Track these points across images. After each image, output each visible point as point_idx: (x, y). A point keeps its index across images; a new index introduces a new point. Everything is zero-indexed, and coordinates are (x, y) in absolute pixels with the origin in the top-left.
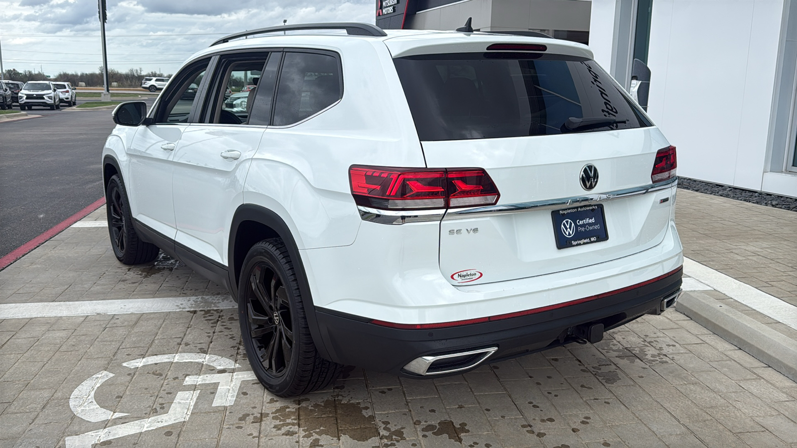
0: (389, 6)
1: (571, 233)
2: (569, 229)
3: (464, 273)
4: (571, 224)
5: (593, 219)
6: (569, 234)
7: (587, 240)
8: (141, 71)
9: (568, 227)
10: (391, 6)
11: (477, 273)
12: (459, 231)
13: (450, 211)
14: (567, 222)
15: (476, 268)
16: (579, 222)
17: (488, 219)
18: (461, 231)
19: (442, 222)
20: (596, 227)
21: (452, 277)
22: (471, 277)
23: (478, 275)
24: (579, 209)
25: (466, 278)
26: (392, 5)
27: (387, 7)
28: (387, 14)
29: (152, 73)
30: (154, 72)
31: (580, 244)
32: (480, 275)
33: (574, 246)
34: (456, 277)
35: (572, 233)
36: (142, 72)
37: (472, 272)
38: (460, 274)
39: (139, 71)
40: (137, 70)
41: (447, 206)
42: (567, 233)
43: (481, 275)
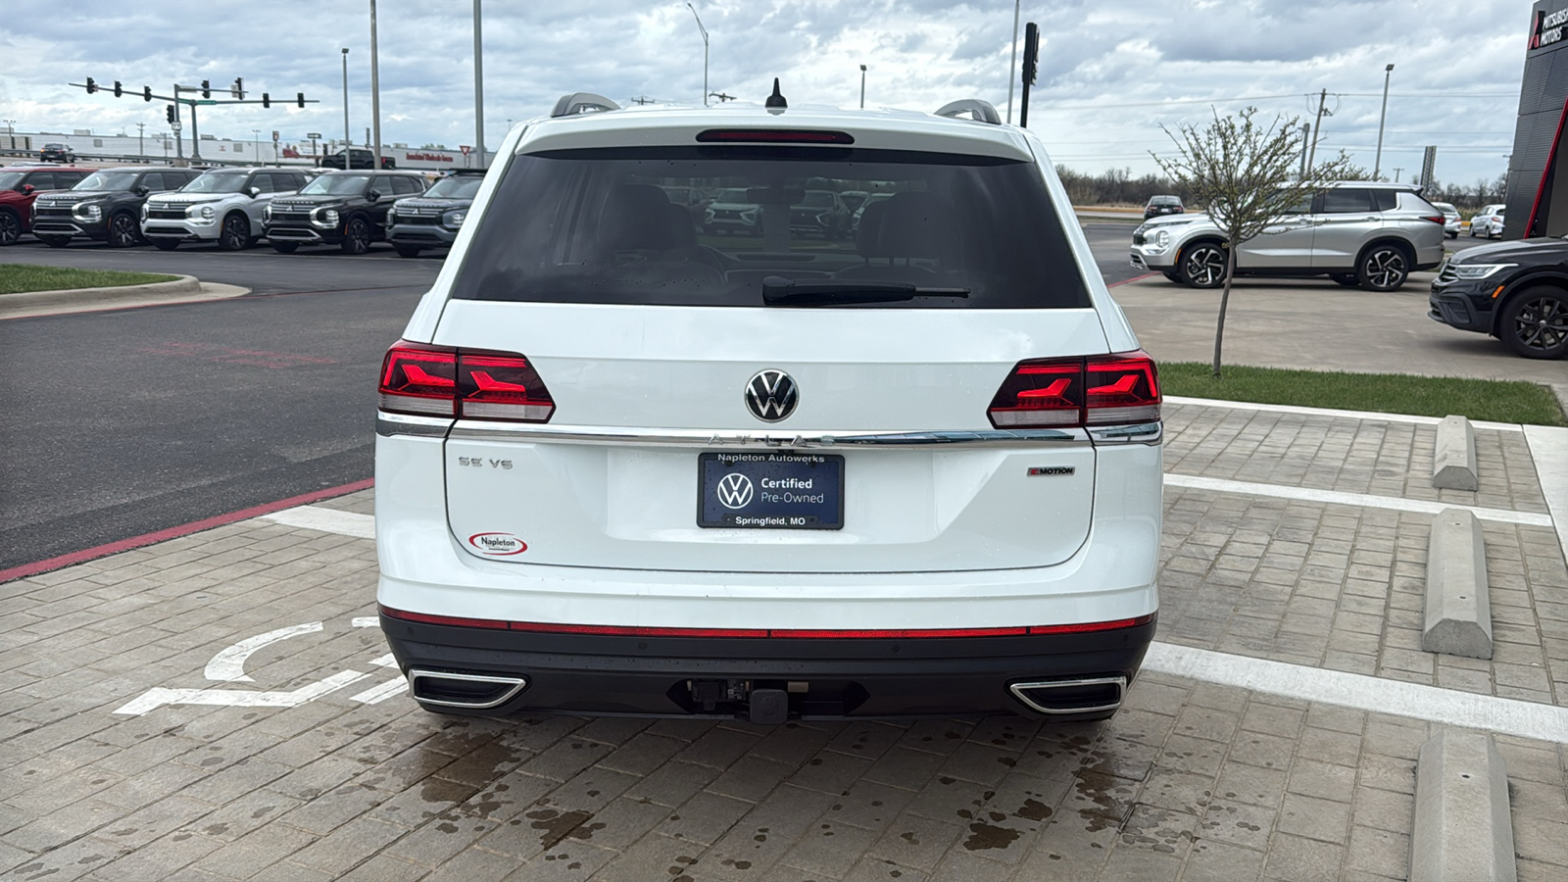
0: (1555, 27)
1: (740, 501)
2: (735, 493)
3: (493, 538)
4: (744, 483)
5: (810, 482)
6: (735, 502)
7: (782, 521)
8: (1127, 173)
9: (735, 488)
10: (1558, 26)
11: (516, 542)
12: (476, 462)
13: (460, 424)
14: (736, 479)
15: (515, 532)
16: (767, 483)
17: (532, 446)
18: (481, 462)
19: (448, 442)
20: (812, 499)
21: (471, 540)
22: (506, 547)
23: (518, 546)
24: (772, 458)
25: (496, 546)
26: (1561, 24)
27: (1550, 28)
28: (1548, 44)
29: (1148, 176)
30: (1151, 175)
31: (757, 526)
32: (522, 546)
33: (740, 527)
34: (477, 541)
35: (743, 503)
36: (1130, 175)
37: (508, 539)
38: (484, 537)
39: (1124, 174)
40: (1120, 172)
41: (458, 415)
42: (730, 500)
43: (525, 547)
